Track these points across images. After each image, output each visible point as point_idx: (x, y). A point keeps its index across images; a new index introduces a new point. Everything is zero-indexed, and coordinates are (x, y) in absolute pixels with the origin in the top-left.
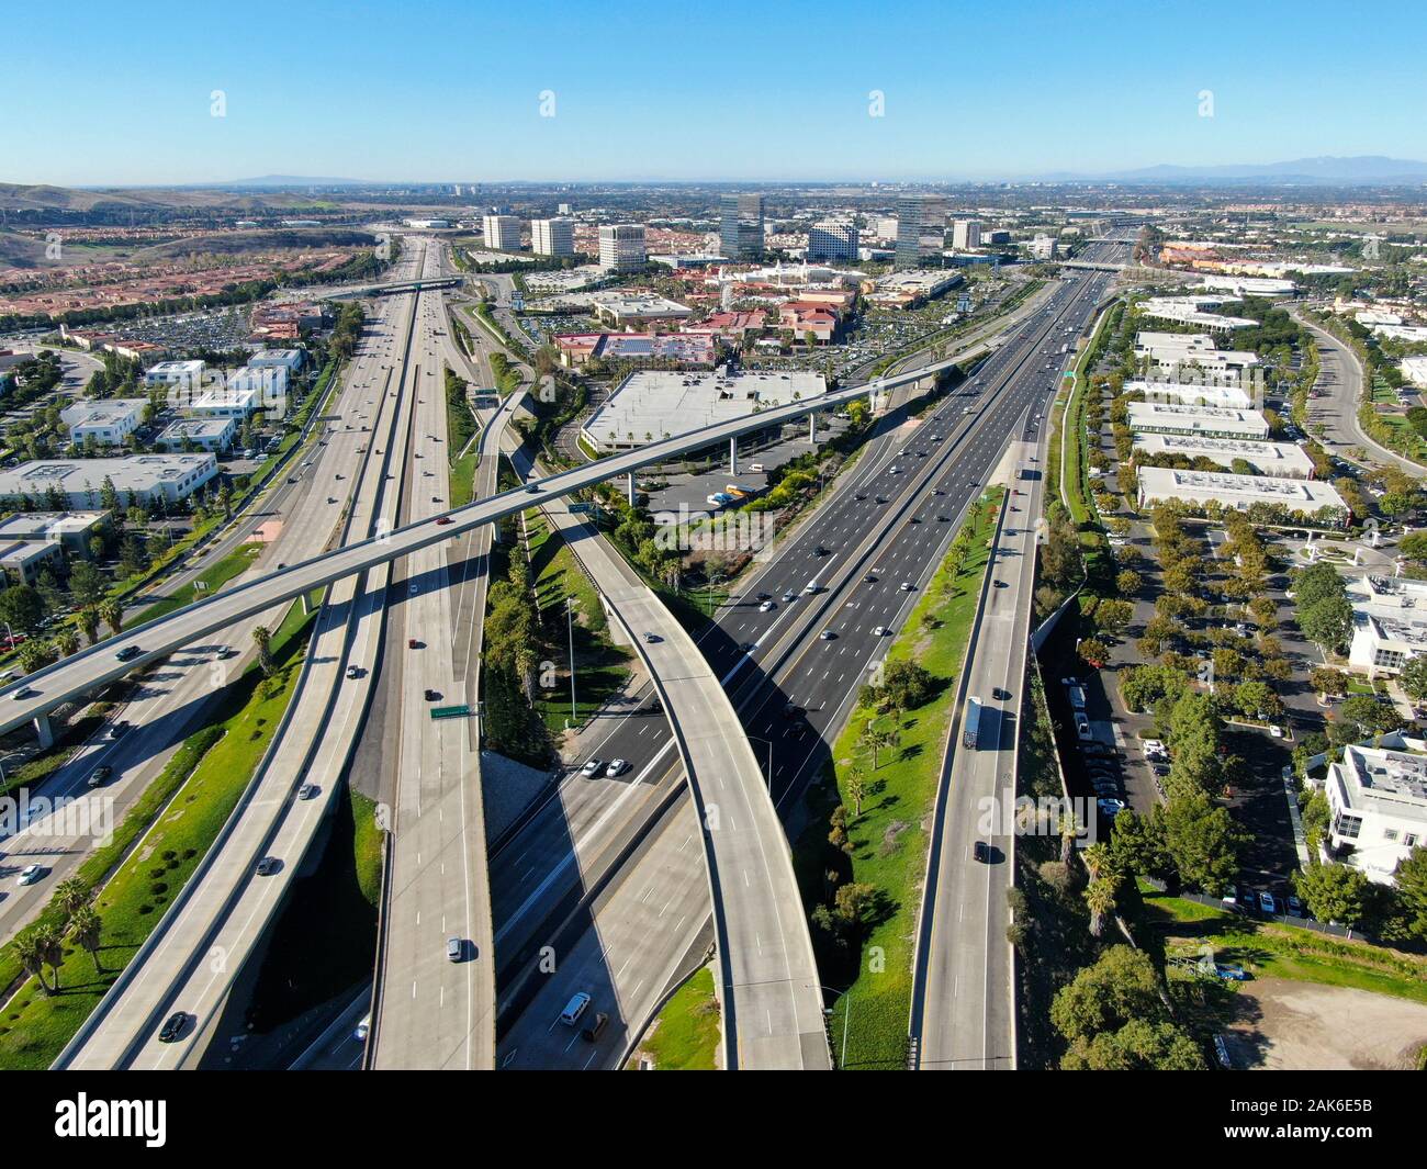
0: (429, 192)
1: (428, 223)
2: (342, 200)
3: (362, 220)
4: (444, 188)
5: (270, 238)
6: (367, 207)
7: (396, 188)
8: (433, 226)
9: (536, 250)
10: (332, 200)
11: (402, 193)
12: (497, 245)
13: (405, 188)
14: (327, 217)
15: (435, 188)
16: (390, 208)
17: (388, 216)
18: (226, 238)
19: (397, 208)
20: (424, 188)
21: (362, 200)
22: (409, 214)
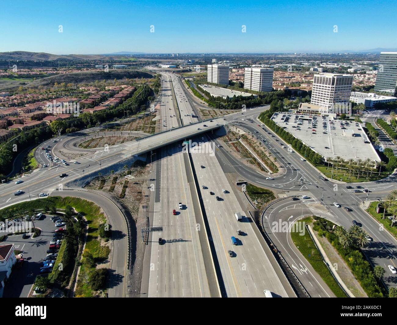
0: (165, 56)
1: (168, 66)
2: (139, 58)
3: (143, 65)
4: (169, 54)
5: (98, 74)
6: (146, 60)
7: (155, 55)
8: (170, 67)
9: (247, 86)
10: (136, 58)
11: (157, 56)
12: (215, 81)
13: (157, 54)
14: (131, 63)
15: (166, 54)
16: (154, 60)
17: (153, 63)
18: (76, 75)
19: (156, 60)
20: (163, 55)
21: (145, 58)
22: (160, 62)
